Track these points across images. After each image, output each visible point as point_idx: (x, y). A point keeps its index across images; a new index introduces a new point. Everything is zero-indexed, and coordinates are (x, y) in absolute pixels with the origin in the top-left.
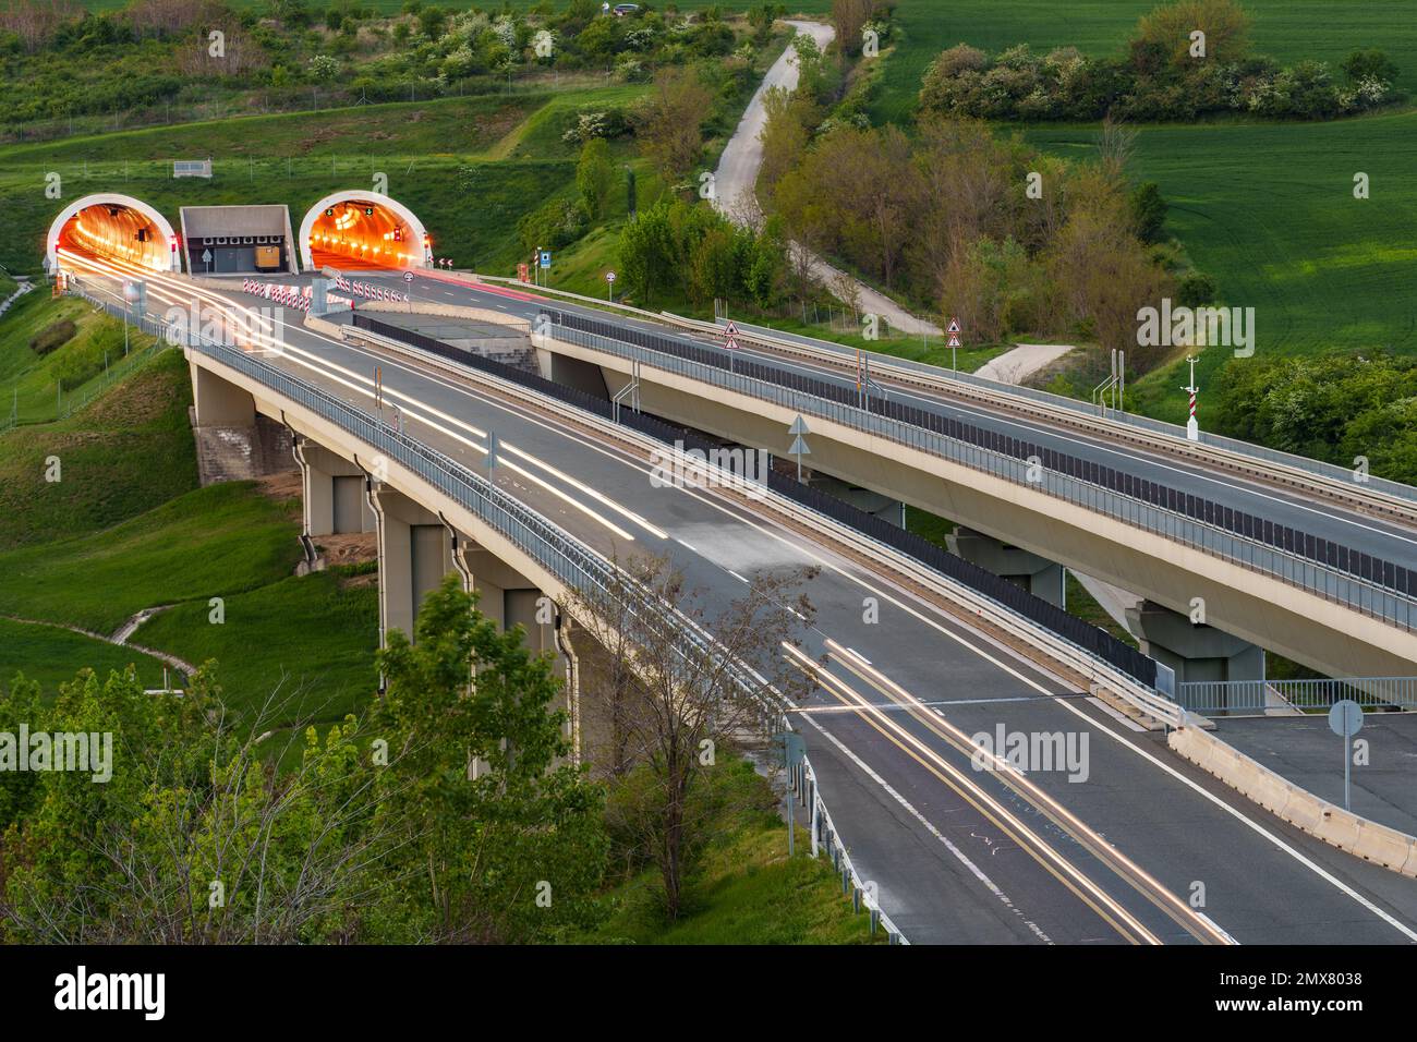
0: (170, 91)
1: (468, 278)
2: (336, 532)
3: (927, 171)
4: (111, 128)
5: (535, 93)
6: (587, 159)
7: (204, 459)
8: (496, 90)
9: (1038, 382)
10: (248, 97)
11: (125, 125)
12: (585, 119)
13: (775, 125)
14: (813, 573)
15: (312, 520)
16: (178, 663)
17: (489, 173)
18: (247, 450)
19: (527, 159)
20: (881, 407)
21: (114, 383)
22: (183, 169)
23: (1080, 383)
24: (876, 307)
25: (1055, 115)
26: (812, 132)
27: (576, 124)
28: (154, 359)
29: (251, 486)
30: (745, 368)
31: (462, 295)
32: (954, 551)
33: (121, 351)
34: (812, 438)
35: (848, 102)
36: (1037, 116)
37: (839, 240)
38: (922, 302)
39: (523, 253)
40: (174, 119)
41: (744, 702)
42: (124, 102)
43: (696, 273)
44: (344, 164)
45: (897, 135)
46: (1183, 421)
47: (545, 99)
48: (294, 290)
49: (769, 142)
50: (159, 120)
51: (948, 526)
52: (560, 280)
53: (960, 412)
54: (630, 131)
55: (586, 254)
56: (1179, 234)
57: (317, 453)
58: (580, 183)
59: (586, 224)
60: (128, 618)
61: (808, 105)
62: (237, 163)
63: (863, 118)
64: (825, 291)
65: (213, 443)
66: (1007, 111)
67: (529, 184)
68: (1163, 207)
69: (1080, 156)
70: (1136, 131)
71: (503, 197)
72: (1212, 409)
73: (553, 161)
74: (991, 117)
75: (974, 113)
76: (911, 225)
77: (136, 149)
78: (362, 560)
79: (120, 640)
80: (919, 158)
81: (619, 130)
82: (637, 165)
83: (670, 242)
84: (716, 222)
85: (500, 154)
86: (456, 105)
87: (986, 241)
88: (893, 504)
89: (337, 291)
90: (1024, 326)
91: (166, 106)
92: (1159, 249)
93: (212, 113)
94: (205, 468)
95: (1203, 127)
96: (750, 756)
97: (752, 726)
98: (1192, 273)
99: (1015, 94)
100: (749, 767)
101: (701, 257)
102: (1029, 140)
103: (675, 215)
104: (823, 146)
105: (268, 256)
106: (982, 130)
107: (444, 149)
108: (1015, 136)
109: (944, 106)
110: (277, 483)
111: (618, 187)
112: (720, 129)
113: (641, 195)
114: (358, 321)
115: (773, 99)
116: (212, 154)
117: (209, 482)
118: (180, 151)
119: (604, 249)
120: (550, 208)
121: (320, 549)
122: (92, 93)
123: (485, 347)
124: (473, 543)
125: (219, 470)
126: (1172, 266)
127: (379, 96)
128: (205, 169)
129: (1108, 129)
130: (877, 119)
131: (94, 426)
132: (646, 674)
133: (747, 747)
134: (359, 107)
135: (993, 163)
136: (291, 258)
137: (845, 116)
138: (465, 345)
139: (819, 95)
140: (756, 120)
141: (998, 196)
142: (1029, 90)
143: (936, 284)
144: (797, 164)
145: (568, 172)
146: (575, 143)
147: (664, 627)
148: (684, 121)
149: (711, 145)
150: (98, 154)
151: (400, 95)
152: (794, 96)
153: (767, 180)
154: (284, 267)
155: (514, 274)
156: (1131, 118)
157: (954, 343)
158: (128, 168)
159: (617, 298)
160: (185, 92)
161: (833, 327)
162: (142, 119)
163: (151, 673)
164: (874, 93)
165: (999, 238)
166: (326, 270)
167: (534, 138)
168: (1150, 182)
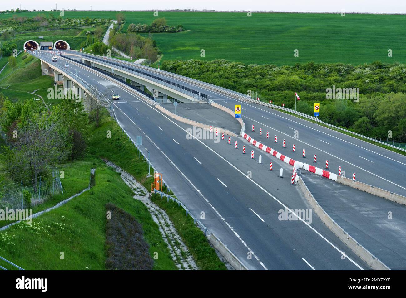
0: (38, 28)
1: (74, 51)
2: (58, 81)
3: (128, 38)
4: (31, 32)
5: (82, 29)
6: (88, 37)
7: (43, 72)
8: (77, 28)
9: (141, 64)
10: (48, 29)
11: (33, 32)
12: (88, 32)
13: (110, 33)
14: (114, 87)
15: (56, 79)
16: (40, 96)
17: (77, 38)
18: (48, 71)
19: (81, 36)
20: (122, 67)
21: (31, 63)
22: (40, 37)
23: (146, 64)
24: (122, 54)
25: (143, 32)
26: (115, 34)
27: (87, 32)
28: (37, 60)
29: (49, 75)
30: (107, 62)
31: (73, 53)
32: (131, 84)
33: (33, 59)
34: (115, 70)
35: (119, 30)
36: (141, 32)
37: (118, 47)
38: (128, 54)
39: (81, 48)
40: (39, 31)
41: (106, 102)
42: (33, 29)
43: (101, 50)
44: (59, 37)
45: (125, 34)
46: (158, 68)
47: (83, 29)
48: (53, 52)
49: (110, 35)
50: (37, 31)
51: (131, 81)
52: (85, 51)
53: (132, 67)
54: (93, 33)
55: (88, 48)
56: (158, 46)
57: (56, 71)
58: (87, 40)
59: (88, 44)
60: (34, 91)
61: (115, 31)
62: (46, 37)
63: (121, 32)
64: (116, 53)
65: (44, 70)
66: (138, 31)
67: (81, 40)
68: (156, 43)
69: (146, 37)
70: (153, 34)
71: (78, 41)
72: (161, 67)
73: (84, 37)
74: (136, 32)
75: (134, 32)
76: (126, 45)
77: (34, 35)
78: (62, 84)
79: (33, 93)
80: (127, 37)
81: (92, 33)
82: (94, 37)
83: (98, 47)
84: (103, 44)
85: (78, 36)
86: (72, 30)
87: (135, 47)
88: (124, 78)
89: (58, 52)
90: (140, 57)
91: (38, 30)
92: (156, 48)
93: (43, 31)
94: (43, 73)
95: (161, 33)
96: (107, 108)
97: (106, 105)
98: (159, 51)
99: (139, 29)
100: (106, 109)
101: (102, 49)
102: (141, 35)
103: (99, 44)
104: (116, 35)
105: (50, 48)
106: (135, 34)
107: (71, 35)
108: (139, 34)
109: (130, 31)
110: (51, 75)
111: (92, 40)
112: (104, 33)
113: (95, 41)
114: (61, 56)
115: (110, 30)
116: (43, 35)
117: (43, 75)
118: (39, 35)
119: (90, 47)
120: (84, 42)
121: (57, 83)
122: (29, 28)
123: (76, 59)
124: (74, 82)
125: (44, 73)
126: (157, 50)
127: (63, 29)
128: (43, 37)
129: (150, 33)
130: (123, 32)
131: (30, 68)
132: (95, 99)
133: (106, 107)
134: (61, 30)
135: (136, 38)
136: (53, 48)
137: (119, 32)
138: (74, 59)
139: (116, 30)
140: (108, 32)
141: (137, 41)
142: (140, 29)
143: (129, 52)
144: (113, 37)
145: (86, 38)
146: (87, 35)
147: (96, 93)
148: (100, 32)
149: (103, 35)
150: (30, 35)
151: (66, 29)
152: (113, 29)
153: (110, 39)
154: (52, 49)
155: (80, 50)
156: (152, 32)
157: (131, 59)
158: (33, 37)
159: (92, 53)
160: (40, 28)
161: (117, 57)
162: (35, 31)
163: (37, 97)
164: (122, 29)
165: (137, 47)
166: (57, 50)
167: (82, 34)
168: (154, 40)
